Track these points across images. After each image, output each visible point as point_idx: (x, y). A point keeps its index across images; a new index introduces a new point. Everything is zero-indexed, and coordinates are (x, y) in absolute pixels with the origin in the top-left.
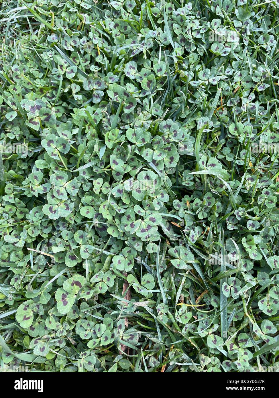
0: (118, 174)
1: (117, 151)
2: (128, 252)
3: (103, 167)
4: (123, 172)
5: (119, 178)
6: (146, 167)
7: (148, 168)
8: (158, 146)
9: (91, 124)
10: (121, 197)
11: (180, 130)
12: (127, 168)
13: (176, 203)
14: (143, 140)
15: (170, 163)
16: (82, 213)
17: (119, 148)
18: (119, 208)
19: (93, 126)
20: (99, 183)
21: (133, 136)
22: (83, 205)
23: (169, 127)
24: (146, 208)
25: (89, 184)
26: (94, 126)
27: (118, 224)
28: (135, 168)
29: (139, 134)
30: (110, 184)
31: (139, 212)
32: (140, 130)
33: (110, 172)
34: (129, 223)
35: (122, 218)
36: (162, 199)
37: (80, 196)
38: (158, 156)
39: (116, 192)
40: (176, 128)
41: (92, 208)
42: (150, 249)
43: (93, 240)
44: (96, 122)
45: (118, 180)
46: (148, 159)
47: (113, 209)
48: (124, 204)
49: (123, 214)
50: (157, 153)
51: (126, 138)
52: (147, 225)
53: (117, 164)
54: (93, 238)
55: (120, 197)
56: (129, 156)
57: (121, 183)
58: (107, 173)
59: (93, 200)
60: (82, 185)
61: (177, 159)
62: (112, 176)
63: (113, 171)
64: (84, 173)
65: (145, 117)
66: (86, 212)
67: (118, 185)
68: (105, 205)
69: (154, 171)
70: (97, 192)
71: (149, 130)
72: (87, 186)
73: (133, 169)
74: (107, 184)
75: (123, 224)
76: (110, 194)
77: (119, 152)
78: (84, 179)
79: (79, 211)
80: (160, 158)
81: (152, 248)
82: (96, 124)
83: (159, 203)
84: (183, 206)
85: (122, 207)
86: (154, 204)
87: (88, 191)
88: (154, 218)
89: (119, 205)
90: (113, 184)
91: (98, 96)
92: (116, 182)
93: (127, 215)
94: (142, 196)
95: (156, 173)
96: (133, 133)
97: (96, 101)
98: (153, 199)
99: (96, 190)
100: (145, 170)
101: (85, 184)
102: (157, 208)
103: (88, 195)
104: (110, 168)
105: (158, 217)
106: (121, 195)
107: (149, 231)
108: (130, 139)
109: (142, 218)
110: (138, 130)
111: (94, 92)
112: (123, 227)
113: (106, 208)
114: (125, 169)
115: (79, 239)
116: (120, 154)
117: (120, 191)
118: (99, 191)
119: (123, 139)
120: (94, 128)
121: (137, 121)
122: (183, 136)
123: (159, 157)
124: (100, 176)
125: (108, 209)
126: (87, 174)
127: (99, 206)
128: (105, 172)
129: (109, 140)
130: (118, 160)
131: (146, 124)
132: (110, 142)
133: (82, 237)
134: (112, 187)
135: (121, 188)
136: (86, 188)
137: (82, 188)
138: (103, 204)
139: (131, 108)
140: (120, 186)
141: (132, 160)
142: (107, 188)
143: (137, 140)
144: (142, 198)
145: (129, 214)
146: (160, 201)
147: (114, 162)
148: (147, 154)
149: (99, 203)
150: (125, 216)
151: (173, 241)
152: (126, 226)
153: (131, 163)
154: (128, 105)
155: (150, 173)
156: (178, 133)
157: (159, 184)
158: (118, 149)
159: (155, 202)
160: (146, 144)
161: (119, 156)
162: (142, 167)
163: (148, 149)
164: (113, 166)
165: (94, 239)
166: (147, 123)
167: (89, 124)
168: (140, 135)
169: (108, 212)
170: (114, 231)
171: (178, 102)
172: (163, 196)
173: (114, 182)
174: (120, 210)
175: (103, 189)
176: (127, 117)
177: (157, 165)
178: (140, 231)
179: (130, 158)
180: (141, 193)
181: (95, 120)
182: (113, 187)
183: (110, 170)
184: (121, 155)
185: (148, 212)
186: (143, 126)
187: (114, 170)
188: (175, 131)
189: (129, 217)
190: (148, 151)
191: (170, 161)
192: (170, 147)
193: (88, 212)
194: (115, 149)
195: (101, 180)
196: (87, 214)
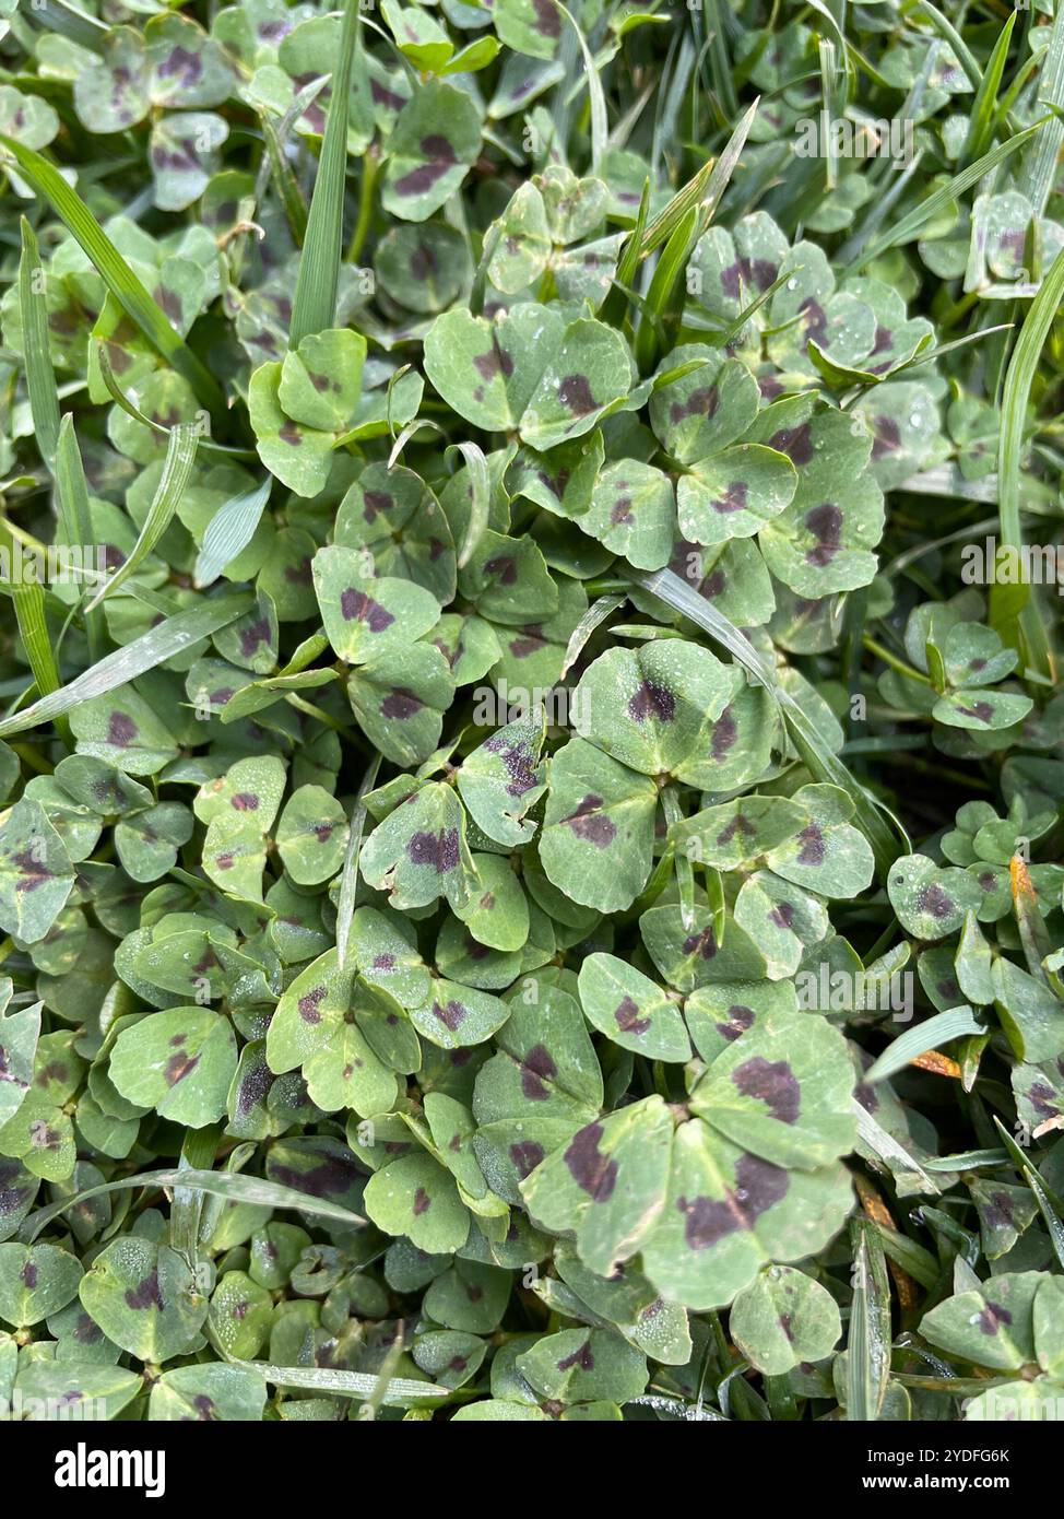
0: (402, 699)
1: (370, 516)
2: (564, 1365)
3: (265, 659)
4: (439, 684)
5: (410, 737)
6: (628, 614)
7: (647, 620)
8: (706, 430)
9: (130, 328)
10: (454, 901)
11: (848, 295)
12: (471, 640)
13: (914, 886)
14: (578, 394)
15: (819, 556)
16: (130, 1081)
17: (384, 489)
18: (442, 991)
19: (153, 348)
20: (246, 802)
21: (487, 375)
22: (137, 1006)
23: (766, 276)
24: (681, 970)
25: (168, 814)
26: (166, 347)
27: (455, 1144)
28: (532, 634)
29: (530, 348)
30: (347, 790)
31: (628, 1015)
32: (540, 320)
33: (333, 696)
34: (557, 1127)
35: (481, 1080)
36: (811, 873)
37: (110, 924)
38: (720, 507)
39: (404, 858)
40: (816, 282)
41: (212, 1022)
42: (767, 1338)
43: (262, 1263)
44: (178, 317)
45: (407, 753)
46: (634, 544)
47: (393, 1019)
48: (480, 953)
49: (491, 1047)
50: (700, 487)
51: (430, 394)
52: (732, 1156)
53: (380, 620)
54: (259, 1247)
55: (443, 903)
56: (476, 539)
57: (439, 776)
58: (306, 707)
59: (209, 959)
60: (106, 837)
61: (868, 521)
62: (356, 728)
63: (353, 687)
64: (121, 730)
65: (560, 216)
66: (159, 1066)
67: (409, 797)
68: (316, 996)
69: (703, 637)
70: (239, 880)
71: (616, 308)
72: (151, 835)
73: (518, 650)
74: (317, 798)
75: (498, 1138)
76: (348, 884)
77: (384, 526)
78: (110, 784)
79: (105, 1065)
80: (738, 525)
81: (786, 1321)
82: (178, 329)
83: (787, 914)
84: (968, 899)
85: (469, 977)
86: (748, 928)
87: (167, 878)
88: (782, 1069)
89: (442, 961)
90: (371, 797)
91: (187, 156)
92: (389, 771)
93: (523, 1051)
94: (632, 862)
95: (724, 655)
96: (486, 347)
97: (177, 188)
98: (736, 880)
99: (225, 862)
100: (624, 642)
101: (133, 821)
102: (781, 955)
103: (169, 906)
104: (327, 657)
105: (815, 1056)
106: (447, 885)
107: (766, 1220)
108: (460, 401)
109: (672, 1083)
110: (526, 320)
111: (161, 136)
112: (500, 1163)
113: (331, 1013)
114: (455, 655)
115: (126, 1312)
116: (397, 539)
117: (432, 850)
118: (260, 860)
119: (402, 413)
120: (163, 360)
121: (501, 254)
122: (883, 341)
123: (731, 518)
124: (252, 737)
125: (349, 1018)
126: (143, 737)
127: (266, 1009)
128: (293, 698)
129: (291, 428)
130: (384, 592)
131: (578, 266)
132: (295, 441)
133: (147, 1294)
134: (360, 821)
135: (438, 825)
136: (146, 858)
137: (115, 859)
138: (305, 983)
139: (444, 180)
140: (427, 808)
141: (504, 569)
142: (324, 833)
143: (518, 409)
144: (628, 883)
145: (541, 1037)
146: (797, 897)
147: (355, 603)
148: (622, 511)
149: (259, 978)
150: (502, 1059)
151: (926, 1199)
152: (528, 1155)
153: (495, 604)
154: (413, 163)
155: (672, 655)
156: (834, 320)
157: (754, 745)
158: (377, 502)
159: (754, 903)
160: (606, 423)
161: (391, 553)
162: (595, 616)
163: (626, 467)
164: (352, 643)
165: (273, 1251)
166: (591, 259)
167: (107, 320)
168: (545, 357)
169: (350, 1048)
170: (422, 1203)
171: (773, 130)
172: (814, 846)
173: (372, 774)
174: (449, 1015)
175: (288, 846)
176: (415, 263)
177: (713, 587)
178: (679, 1223)
179: (487, 556)
180: (620, 836)
181: (171, 303)
182: (372, 822)
183: (327, 674)
184: (410, 546)
185: (708, 1005)
186: (551, 289)
187: (367, 678)
188: (810, 305)
189: (539, 1065)
190: (623, 485)
191: (811, 540)
192: (806, 428)
193: (182, 1065)
194: (353, 499)
195: (262, 775)
196: (172, 1080)
